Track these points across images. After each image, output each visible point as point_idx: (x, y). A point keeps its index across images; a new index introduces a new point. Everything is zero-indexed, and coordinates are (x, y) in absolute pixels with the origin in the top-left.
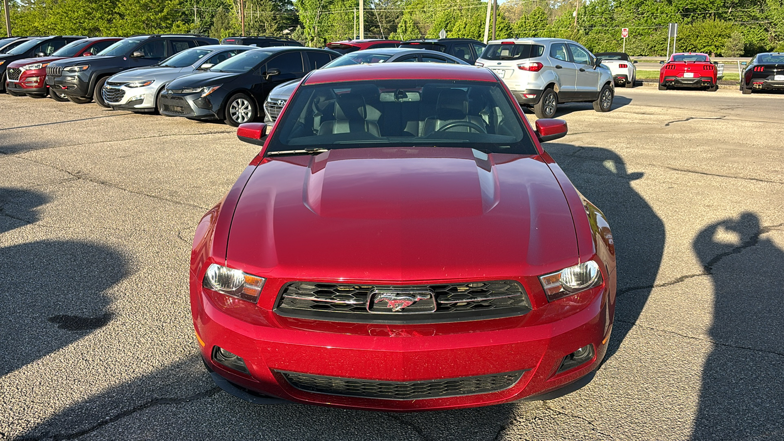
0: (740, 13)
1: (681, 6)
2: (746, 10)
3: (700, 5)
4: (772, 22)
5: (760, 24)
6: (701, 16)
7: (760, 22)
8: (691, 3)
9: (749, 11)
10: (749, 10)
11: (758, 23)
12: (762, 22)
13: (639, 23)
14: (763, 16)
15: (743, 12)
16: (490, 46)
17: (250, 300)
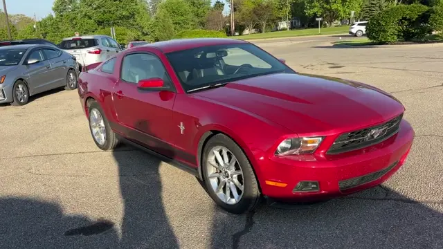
1: (97, 20)
6: (107, 25)
8: (101, 18)
15: (126, 22)
16: (65, 42)
17: (308, 153)
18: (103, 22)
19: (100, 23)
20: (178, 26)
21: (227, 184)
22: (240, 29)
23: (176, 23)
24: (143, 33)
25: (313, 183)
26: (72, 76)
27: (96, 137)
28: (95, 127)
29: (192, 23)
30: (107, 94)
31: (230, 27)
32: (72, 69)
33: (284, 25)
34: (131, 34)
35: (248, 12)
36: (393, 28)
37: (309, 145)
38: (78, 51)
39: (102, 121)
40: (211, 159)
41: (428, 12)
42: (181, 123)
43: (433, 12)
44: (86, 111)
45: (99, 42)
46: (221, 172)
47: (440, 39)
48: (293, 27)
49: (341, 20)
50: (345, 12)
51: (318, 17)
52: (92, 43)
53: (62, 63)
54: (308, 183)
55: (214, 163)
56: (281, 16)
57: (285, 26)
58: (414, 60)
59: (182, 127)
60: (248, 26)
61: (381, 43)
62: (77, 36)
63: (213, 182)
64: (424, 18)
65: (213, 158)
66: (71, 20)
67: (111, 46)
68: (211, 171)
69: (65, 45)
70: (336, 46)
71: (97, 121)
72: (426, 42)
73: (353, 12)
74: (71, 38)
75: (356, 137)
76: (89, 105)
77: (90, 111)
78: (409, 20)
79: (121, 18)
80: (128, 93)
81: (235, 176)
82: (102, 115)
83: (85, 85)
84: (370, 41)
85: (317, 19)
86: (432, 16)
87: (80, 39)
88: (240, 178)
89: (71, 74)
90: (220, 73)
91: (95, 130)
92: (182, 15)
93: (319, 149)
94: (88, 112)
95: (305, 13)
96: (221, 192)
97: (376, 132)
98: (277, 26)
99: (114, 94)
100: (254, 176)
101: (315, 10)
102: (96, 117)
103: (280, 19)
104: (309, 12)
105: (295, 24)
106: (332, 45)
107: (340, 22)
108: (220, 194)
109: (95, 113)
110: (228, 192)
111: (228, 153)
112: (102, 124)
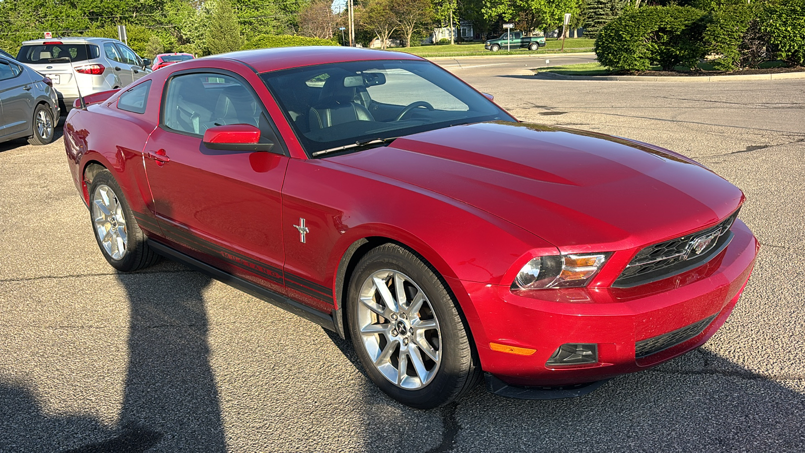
0: (145, 18)
1: (87, 9)
2: (150, 14)
3: (106, 8)
4: (176, 26)
5: (165, 28)
6: (109, 20)
7: (165, 27)
8: (96, 7)
9: (153, 16)
10: (153, 14)
11: (163, 27)
12: (167, 27)
13: (44, 28)
14: (166, 20)
15: (147, 16)
16: (27, 48)
17: (578, 285)
18: (100, 14)
19: (93, 16)
20: (248, 29)
21: (403, 348)
22: (365, 37)
23: (245, 23)
24: (180, 38)
25: (586, 348)
26: (43, 118)
27: (105, 244)
28: (103, 223)
29: (274, 23)
30: (131, 155)
31: (346, 33)
32: (43, 102)
33: (443, 33)
34: (157, 39)
35: (380, 8)
36: (643, 47)
37: (578, 270)
38: (56, 67)
39: (119, 211)
40: (368, 296)
41: (702, 20)
42: (302, 220)
43: (711, 21)
44: (84, 190)
45: (100, 51)
46: (387, 321)
47: (723, 70)
48: (459, 40)
49: (545, 30)
50: (552, 15)
51: (506, 23)
52: (86, 52)
53: (21, 91)
54: (576, 346)
55: (373, 304)
56: (439, 17)
57: (447, 37)
58: (686, 104)
59: (303, 228)
60: (380, 33)
61: (623, 72)
62: (49, 38)
63: (371, 344)
64: (696, 31)
65: (372, 292)
66: (36, 9)
67: (124, 60)
68: (366, 319)
69: (28, 55)
70: (540, 76)
71: (108, 210)
72: (698, 73)
73: (567, 17)
74: (40, 42)
75: (667, 254)
76: (90, 176)
77: (93, 190)
78: (671, 32)
79: (136, 9)
80: (178, 155)
81: (421, 331)
82: (119, 199)
83: (81, 136)
84: (603, 68)
85: (505, 26)
86: (709, 27)
87: (60, 45)
88: (430, 335)
89: (42, 113)
90: (363, 117)
91: (103, 230)
92: (257, 8)
93: (596, 277)
94: (88, 192)
95: (483, 15)
96: (387, 363)
97: (699, 244)
98: (431, 35)
99: (148, 157)
100: (464, 333)
101: (501, 9)
102: (107, 203)
103: (438, 23)
104: (489, 12)
105: (464, 33)
106: (533, 73)
107: (542, 34)
108: (385, 367)
109: (104, 194)
110: (403, 364)
111: (406, 284)
112: (120, 217)
